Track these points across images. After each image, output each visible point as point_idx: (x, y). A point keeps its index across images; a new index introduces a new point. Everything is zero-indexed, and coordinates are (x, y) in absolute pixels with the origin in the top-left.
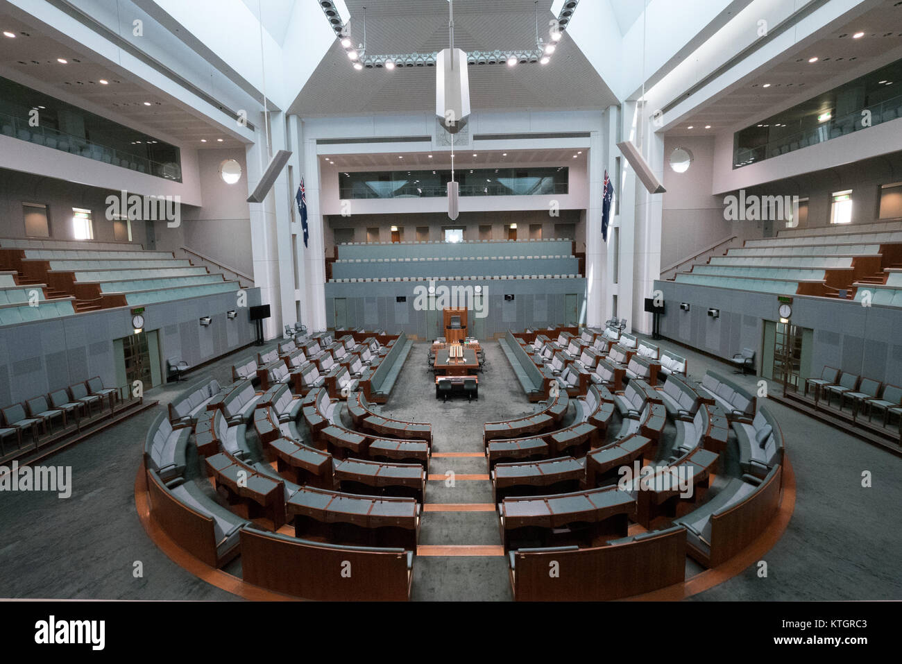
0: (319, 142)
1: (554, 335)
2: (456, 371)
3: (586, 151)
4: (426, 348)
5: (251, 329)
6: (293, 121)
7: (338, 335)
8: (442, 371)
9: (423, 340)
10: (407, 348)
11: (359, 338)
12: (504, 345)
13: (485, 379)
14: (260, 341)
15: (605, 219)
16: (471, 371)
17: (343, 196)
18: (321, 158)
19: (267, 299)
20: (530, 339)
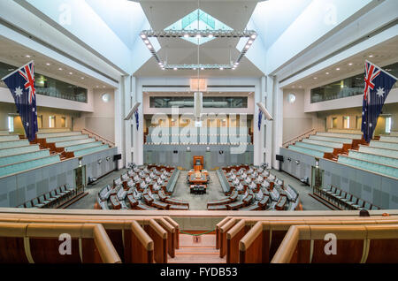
0: (144, 86)
1: (238, 169)
2: (198, 183)
3: (253, 94)
4: (186, 173)
5: (114, 164)
6: (134, 79)
7: (149, 168)
8: (193, 183)
9: (184, 170)
10: (178, 173)
11: (159, 169)
12: (218, 173)
13: (210, 186)
14: (116, 170)
15: (260, 122)
16: (204, 183)
17: (151, 106)
18: (144, 93)
19: (120, 152)
20: (228, 170)
